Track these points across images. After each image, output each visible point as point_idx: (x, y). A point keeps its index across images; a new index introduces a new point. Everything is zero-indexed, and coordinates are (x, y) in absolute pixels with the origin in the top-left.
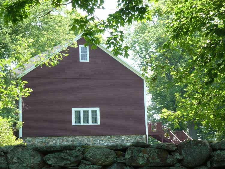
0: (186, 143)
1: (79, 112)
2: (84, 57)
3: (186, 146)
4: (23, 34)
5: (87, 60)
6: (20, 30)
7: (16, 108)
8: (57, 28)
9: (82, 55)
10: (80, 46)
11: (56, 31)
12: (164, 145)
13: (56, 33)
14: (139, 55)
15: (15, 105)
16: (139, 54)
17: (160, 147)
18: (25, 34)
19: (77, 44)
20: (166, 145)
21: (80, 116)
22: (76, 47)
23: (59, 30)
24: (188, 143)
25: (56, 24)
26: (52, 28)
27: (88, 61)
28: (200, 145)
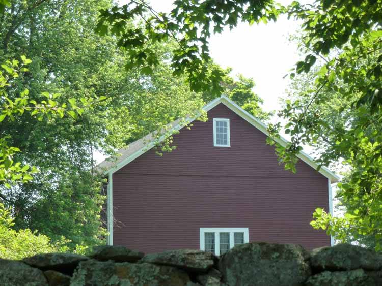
0: (240, 252)
1: (213, 234)
2: (222, 139)
3: (237, 260)
4: (114, 97)
5: (226, 144)
6: (109, 91)
7: (100, 226)
8: (173, 88)
9: (217, 135)
10: (215, 120)
11: (171, 93)
12: (177, 255)
13: (172, 97)
14: (323, 137)
15: (100, 221)
16: (324, 135)
17: (165, 262)
18: (118, 98)
19: (206, 116)
20: (183, 256)
21: (213, 241)
22: (205, 121)
23: (176, 91)
24: (243, 249)
25: (171, 80)
26: (164, 88)
27: (229, 145)
28: (277, 257)
